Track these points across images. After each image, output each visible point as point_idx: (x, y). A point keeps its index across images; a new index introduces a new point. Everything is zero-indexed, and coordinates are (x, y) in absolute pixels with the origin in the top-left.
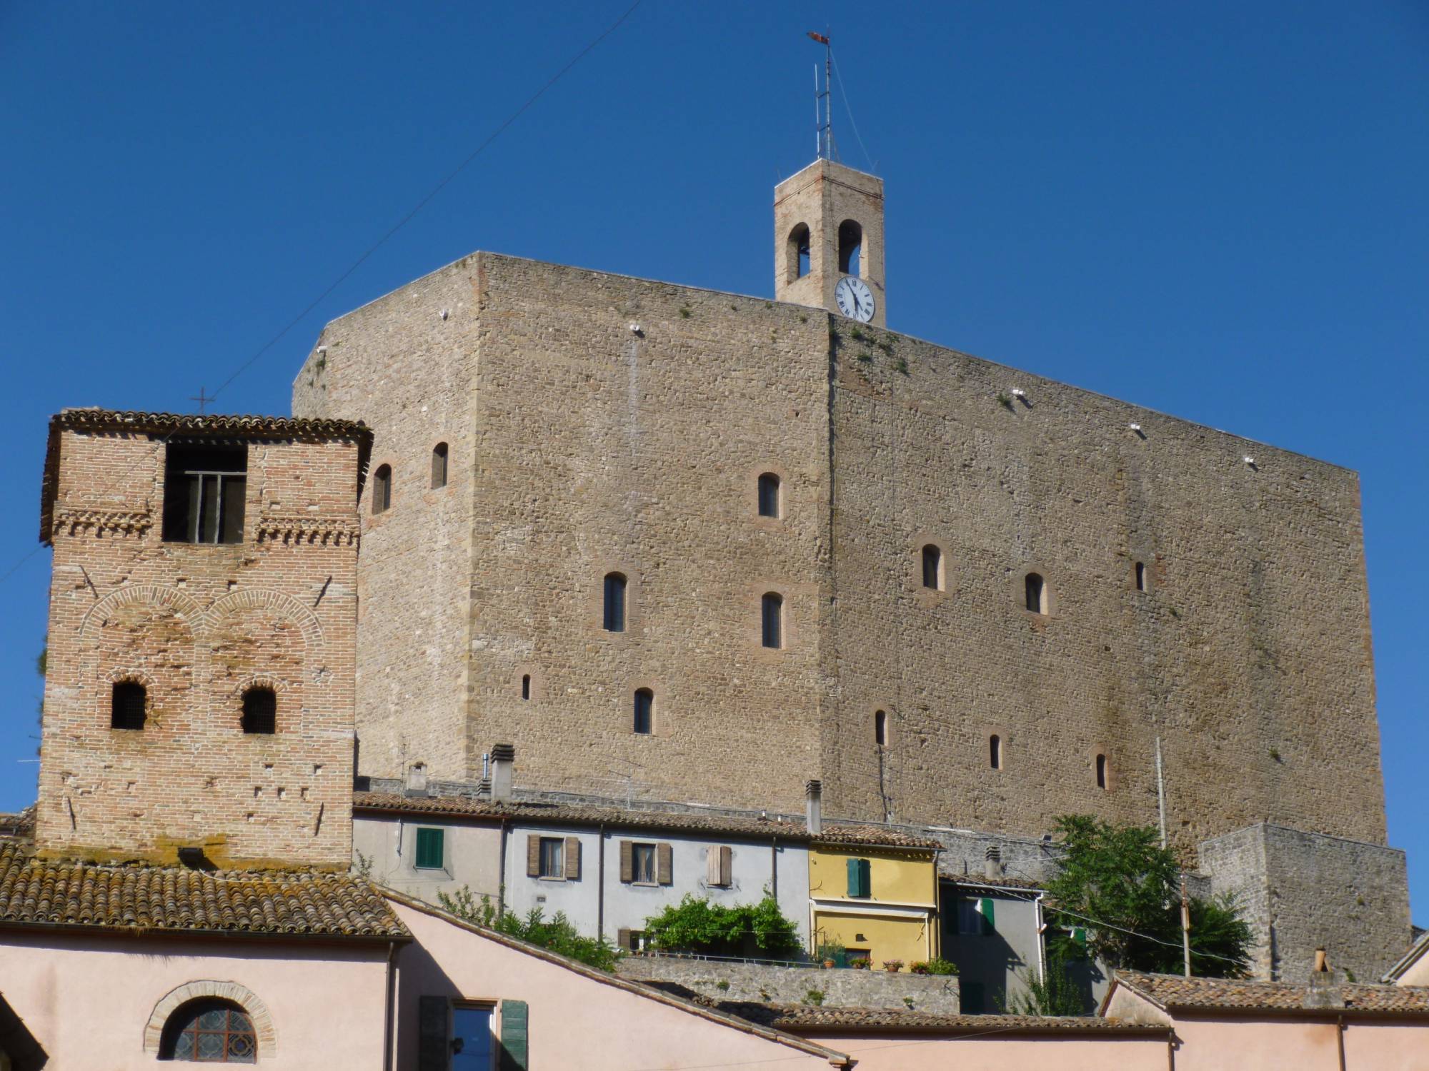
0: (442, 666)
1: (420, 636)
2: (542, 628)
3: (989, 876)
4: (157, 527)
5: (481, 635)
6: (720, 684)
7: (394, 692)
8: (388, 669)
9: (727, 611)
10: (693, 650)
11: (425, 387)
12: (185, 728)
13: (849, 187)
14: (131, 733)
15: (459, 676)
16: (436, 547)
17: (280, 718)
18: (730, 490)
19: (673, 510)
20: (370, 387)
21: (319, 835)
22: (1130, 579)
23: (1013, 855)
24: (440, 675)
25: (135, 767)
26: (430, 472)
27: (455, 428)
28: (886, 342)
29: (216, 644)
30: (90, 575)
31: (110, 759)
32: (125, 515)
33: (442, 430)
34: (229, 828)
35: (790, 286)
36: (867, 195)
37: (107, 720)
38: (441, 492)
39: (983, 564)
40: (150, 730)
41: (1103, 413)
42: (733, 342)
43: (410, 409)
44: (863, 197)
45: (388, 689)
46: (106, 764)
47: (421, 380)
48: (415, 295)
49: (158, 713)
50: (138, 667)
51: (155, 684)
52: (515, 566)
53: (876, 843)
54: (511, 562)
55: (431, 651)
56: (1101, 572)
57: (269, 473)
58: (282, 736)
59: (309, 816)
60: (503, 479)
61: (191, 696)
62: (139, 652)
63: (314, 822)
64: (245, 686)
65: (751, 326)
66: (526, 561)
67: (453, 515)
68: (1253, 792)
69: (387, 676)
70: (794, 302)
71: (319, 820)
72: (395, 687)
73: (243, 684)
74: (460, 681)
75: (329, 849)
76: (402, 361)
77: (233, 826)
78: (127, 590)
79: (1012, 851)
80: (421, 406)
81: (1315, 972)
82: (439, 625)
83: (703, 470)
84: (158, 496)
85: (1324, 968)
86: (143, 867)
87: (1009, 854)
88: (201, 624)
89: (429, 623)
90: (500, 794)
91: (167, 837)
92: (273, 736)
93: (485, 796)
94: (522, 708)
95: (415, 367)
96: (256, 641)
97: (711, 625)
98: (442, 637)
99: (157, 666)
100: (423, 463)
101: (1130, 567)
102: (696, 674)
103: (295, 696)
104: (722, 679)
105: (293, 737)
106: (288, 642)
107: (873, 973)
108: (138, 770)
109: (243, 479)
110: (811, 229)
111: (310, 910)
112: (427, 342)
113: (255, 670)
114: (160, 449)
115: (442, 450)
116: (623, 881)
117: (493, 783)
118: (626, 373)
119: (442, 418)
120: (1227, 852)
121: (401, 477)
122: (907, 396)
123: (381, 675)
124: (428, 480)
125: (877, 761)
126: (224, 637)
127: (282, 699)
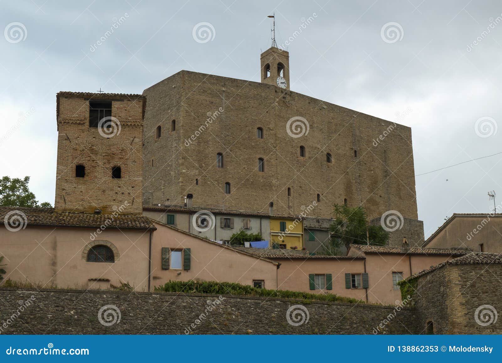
0: (175, 177)
1: (169, 169)
2: (201, 167)
3: (317, 226)
4: (87, 123)
5: (185, 169)
6: (247, 181)
7: (163, 184)
8: (161, 178)
9: (249, 162)
10: (240, 172)
11: (169, 106)
12: (96, 177)
13: (280, 54)
14: (81, 178)
15: (179, 179)
16: (173, 146)
17: (122, 174)
18: (250, 131)
19: (235, 137)
20: (155, 106)
21: (133, 205)
22: (353, 154)
23: (323, 223)
24: (174, 179)
25: (82, 187)
26: (171, 127)
27: (177, 116)
28: (290, 94)
29: (104, 155)
30: (68, 136)
31: (75, 185)
32: (78, 120)
33: (174, 116)
34: (108, 203)
35: (265, 80)
36: (285, 56)
37: (74, 175)
38: (174, 133)
39: (316, 151)
40: (86, 178)
41: (346, 112)
42: (250, 93)
43: (165, 111)
44: (284, 57)
45: (161, 183)
46: (74, 186)
47: (168, 104)
48: (166, 82)
49: (89, 173)
50: (83, 161)
51: (87, 165)
52: (193, 151)
53: (288, 218)
54: (192, 150)
55: (172, 173)
56: (346, 153)
57: (117, 109)
58: (123, 179)
59: (130, 200)
60: (190, 129)
61: (97, 168)
62: (83, 157)
63: (132, 202)
64: (112, 166)
65: (255, 89)
66: (196, 150)
67: (177, 138)
68: (384, 208)
69: (161, 179)
70: (266, 83)
71: (133, 201)
72: (163, 182)
73: (112, 165)
74: (180, 180)
75: (136, 209)
76: (163, 99)
77: (109, 203)
78: (79, 140)
79: (323, 222)
80: (168, 111)
81: (404, 243)
82: (174, 166)
83: (242, 127)
84: (87, 115)
85: (406, 242)
86: (85, 214)
87: (322, 222)
88: (99, 149)
89: (171, 166)
90: (189, 207)
91: (92, 206)
92: (120, 179)
93: (186, 207)
94: (196, 187)
95: (167, 100)
96: (115, 154)
97: (245, 166)
98: (175, 169)
99: (88, 160)
100: (169, 125)
101: (353, 152)
102: (241, 178)
103: (126, 168)
104: (248, 180)
105: (125, 179)
106: (124, 154)
107: (287, 250)
108: (83, 188)
109: (111, 111)
110: (270, 65)
111: (129, 223)
112: (169, 94)
113: (115, 162)
114: (87, 103)
115: (174, 122)
116: (221, 228)
117: (187, 204)
118: (222, 102)
119: (174, 114)
120: (378, 222)
121: (163, 129)
122: (296, 108)
123: (159, 179)
124: (170, 129)
125: (288, 200)
126: (106, 153)
127: (123, 170)
